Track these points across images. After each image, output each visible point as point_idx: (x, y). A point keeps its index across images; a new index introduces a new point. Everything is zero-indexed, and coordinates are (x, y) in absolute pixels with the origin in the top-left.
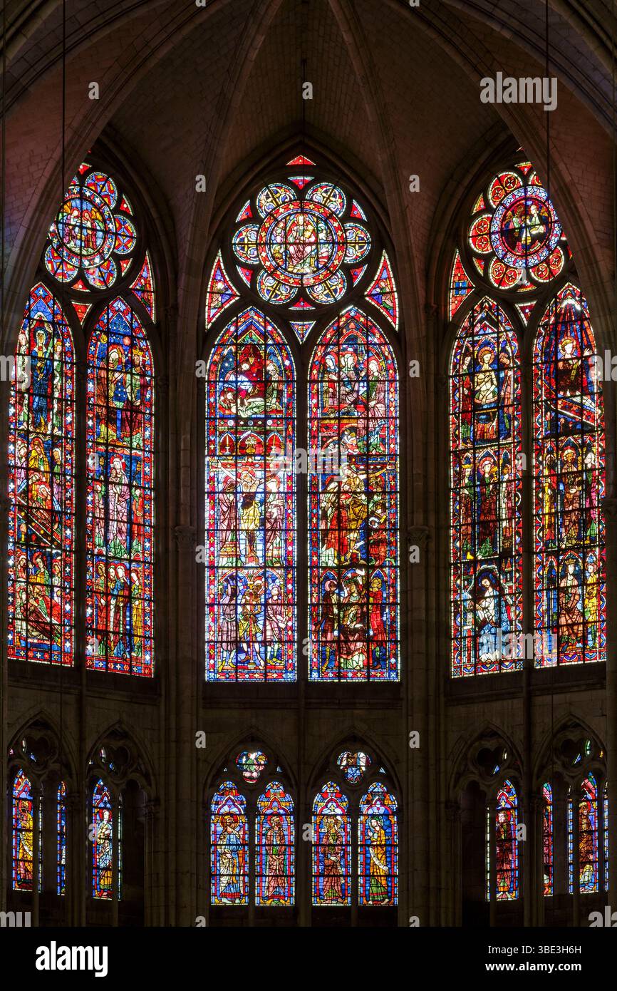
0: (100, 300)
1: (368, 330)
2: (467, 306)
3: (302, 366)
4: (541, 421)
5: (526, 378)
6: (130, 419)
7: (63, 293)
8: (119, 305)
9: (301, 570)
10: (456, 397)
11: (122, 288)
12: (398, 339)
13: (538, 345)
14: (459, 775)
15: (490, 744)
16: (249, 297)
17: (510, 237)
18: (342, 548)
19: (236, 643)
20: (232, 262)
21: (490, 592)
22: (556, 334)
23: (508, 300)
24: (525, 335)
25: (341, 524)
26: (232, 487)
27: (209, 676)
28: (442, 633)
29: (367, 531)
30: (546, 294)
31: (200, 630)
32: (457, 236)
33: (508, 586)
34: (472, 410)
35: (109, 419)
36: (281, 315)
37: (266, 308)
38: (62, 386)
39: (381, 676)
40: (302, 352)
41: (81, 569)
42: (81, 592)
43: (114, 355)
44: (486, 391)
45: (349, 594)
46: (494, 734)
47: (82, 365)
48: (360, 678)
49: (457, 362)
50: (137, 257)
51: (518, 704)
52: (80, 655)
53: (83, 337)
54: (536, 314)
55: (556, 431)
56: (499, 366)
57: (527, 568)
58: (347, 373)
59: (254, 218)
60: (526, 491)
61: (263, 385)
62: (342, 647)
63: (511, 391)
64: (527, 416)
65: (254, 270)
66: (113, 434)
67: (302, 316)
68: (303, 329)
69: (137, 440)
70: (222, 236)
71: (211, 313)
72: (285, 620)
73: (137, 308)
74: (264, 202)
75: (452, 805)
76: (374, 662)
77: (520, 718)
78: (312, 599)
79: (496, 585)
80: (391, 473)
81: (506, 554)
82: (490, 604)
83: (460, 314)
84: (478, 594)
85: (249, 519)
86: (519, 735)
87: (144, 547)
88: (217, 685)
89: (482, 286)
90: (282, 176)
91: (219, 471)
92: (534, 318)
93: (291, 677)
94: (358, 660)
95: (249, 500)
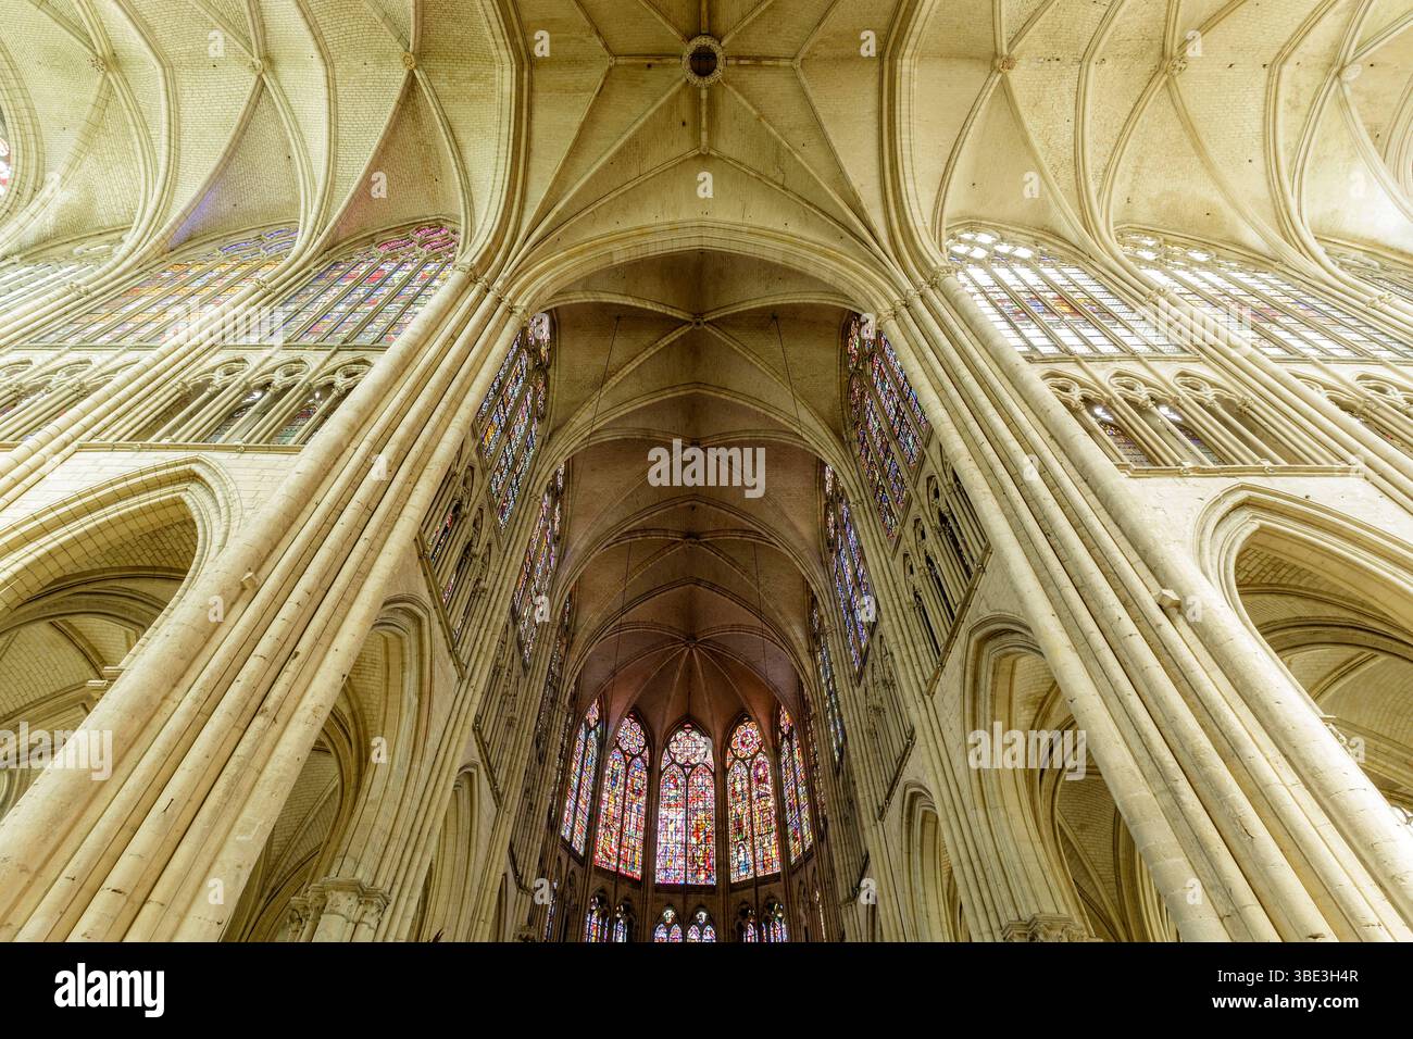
0: (634, 757)
1: (705, 771)
2: (732, 763)
3: (687, 781)
4: (754, 794)
5: (750, 782)
6: (639, 793)
7: (624, 753)
8: (638, 759)
9: (686, 845)
10: (730, 789)
11: (639, 755)
12: (714, 774)
13: (752, 771)
14: (735, 920)
15: (744, 907)
16: (674, 761)
17: (743, 743)
18: (698, 838)
19: (666, 869)
20: (669, 752)
21: (742, 851)
22: (757, 768)
23: (743, 760)
24: (749, 769)
25: (698, 830)
26: (667, 818)
27: (657, 881)
28: (727, 865)
29: (705, 833)
30: (753, 757)
31: (655, 864)
32: (729, 744)
33: (748, 848)
34: (734, 794)
35: (633, 792)
36: (682, 767)
37: (678, 765)
38: (621, 779)
39: (710, 882)
40: (687, 778)
41: (621, 838)
42: (620, 846)
43: (636, 773)
44: (738, 788)
45: (700, 853)
46: (746, 903)
47: (627, 774)
48: (703, 883)
49: (730, 779)
50: (644, 747)
51: (753, 890)
52: (618, 868)
53: (628, 766)
54: (751, 763)
55: (759, 797)
56: (742, 779)
57: (753, 841)
58: (700, 783)
59: (675, 740)
60: (751, 817)
61: (677, 787)
62: (698, 872)
63: (746, 786)
64: (750, 792)
65: (675, 754)
66: (634, 797)
67: (688, 767)
68: (688, 771)
69: (641, 800)
70: (667, 745)
71: (663, 766)
72: (681, 862)
73: (644, 761)
74: (678, 736)
75: (733, 931)
76: (708, 877)
77: (754, 895)
78: (689, 855)
79: (744, 848)
80: (712, 815)
81: (746, 837)
82: (742, 855)
83: (730, 766)
84: (738, 852)
85: (671, 828)
86: (754, 902)
87: (640, 834)
88: (659, 884)
89: (736, 758)
90: (683, 729)
91: (663, 812)
92: (751, 764)
93: (682, 882)
94: (703, 876)
95: (672, 821)
